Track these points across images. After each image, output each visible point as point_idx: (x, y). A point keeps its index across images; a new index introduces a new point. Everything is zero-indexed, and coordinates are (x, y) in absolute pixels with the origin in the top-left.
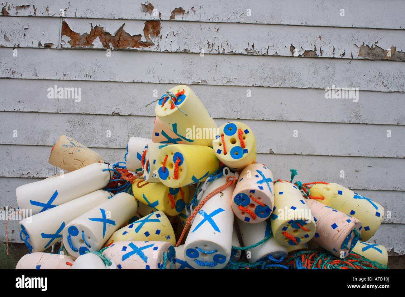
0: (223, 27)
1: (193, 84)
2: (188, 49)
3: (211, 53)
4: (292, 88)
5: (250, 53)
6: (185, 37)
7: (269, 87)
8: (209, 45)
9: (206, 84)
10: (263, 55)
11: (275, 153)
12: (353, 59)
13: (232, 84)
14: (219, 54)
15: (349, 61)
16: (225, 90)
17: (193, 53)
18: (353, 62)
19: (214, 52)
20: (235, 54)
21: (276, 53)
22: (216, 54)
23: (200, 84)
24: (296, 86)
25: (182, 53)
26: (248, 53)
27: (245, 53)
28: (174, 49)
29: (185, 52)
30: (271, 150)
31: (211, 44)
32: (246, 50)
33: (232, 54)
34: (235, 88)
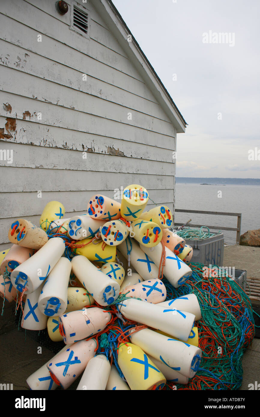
0: (51, 129)
1: (36, 168)
2: (33, 142)
3: (45, 146)
4: (83, 170)
5: (65, 148)
6: (31, 133)
7: (73, 170)
8: (44, 140)
9: (42, 168)
10: (71, 150)
11: (76, 211)
12: (106, 154)
13: (56, 168)
14: (50, 147)
15: (103, 155)
16: (52, 172)
17: (36, 146)
18: (105, 156)
19: (47, 146)
20: (58, 148)
21: (76, 149)
22: (48, 147)
23: (40, 168)
24: (84, 170)
25: (29, 145)
26: (64, 147)
27: (63, 148)
28: (25, 142)
29: (32, 144)
30: (74, 210)
31: (45, 140)
32: (63, 145)
33: (56, 148)
34: (57, 171)
